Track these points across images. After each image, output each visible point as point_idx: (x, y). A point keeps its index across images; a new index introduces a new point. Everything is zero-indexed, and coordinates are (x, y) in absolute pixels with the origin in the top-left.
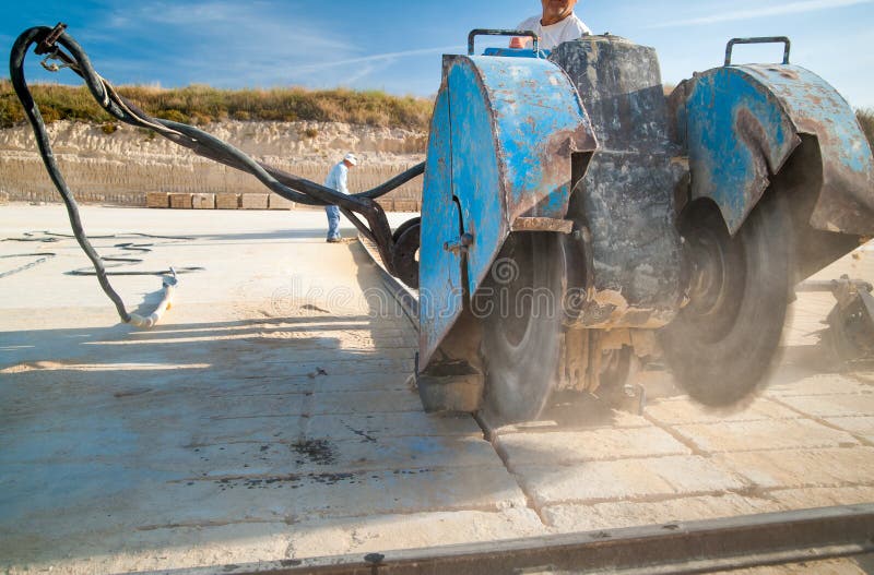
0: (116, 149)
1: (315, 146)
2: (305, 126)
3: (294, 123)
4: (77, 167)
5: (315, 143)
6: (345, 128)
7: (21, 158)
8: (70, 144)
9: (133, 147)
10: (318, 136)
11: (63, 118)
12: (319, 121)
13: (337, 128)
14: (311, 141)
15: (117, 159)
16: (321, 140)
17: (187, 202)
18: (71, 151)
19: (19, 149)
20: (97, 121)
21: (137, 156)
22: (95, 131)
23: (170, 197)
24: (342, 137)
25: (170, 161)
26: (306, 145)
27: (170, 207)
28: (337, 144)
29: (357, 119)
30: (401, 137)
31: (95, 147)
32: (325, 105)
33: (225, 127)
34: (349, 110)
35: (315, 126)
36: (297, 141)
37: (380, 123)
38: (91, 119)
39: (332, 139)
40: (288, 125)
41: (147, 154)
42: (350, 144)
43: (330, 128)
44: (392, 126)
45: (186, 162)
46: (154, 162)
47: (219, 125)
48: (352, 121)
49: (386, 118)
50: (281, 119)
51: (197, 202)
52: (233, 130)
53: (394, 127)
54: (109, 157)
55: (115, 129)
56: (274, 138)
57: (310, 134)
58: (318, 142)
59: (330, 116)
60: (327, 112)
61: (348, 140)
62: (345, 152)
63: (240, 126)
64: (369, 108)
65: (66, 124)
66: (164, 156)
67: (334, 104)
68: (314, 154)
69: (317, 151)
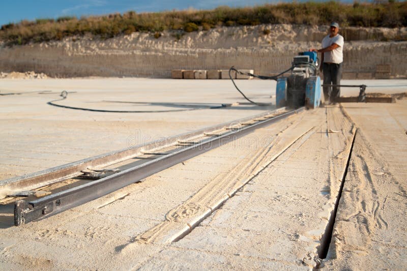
0: (160, 47)
1: (268, 40)
2: (263, 27)
3: (257, 26)
4: (141, 57)
5: (268, 38)
6: (288, 27)
7: (116, 53)
8: (138, 45)
9: (169, 45)
10: (270, 34)
11: (137, 31)
12: (272, 24)
13: (283, 28)
14: (265, 37)
15: (160, 52)
16: (272, 36)
17: (191, 75)
18: (139, 48)
19: (115, 49)
20: (153, 32)
21: (169, 50)
22: (150, 38)
23: (183, 73)
24: (286, 33)
25: (186, 52)
26: (263, 39)
27: (183, 78)
28: (282, 38)
29: (297, 21)
30: (324, 31)
31: (149, 46)
32: (277, 14)
33: (217, 31)
34: (293, 15)
35: (270, 27)
36: (257, 37)
37: (311, 23)
38: (149, 30)
39: (278, 34)
40: (253, 27)
41: (175, 49)
42: (290, 37)
43: (279, 28)
44: (320, 24)
45: (194, 53)
46: (178, 53)
47: (214, 30)
48: (293, 23)
49: (316, 18)
50: (249, 24)
51: (197, 75)
52: (222, 33)
53: (321, 25)
54: (156, 51)
55: (160, 35)
56: (245, 36)
57: (266, 32)
58: (270, 37)
59: (280, 21)
60: (278, 18)
61: (289, 35)
62: (287, 42)
63: (226, 30)
64: (307, 13)
65: (137, 34)
66: (183, 49)
67: (283, 12)
68: (266, 45)
69: (269, 43)
